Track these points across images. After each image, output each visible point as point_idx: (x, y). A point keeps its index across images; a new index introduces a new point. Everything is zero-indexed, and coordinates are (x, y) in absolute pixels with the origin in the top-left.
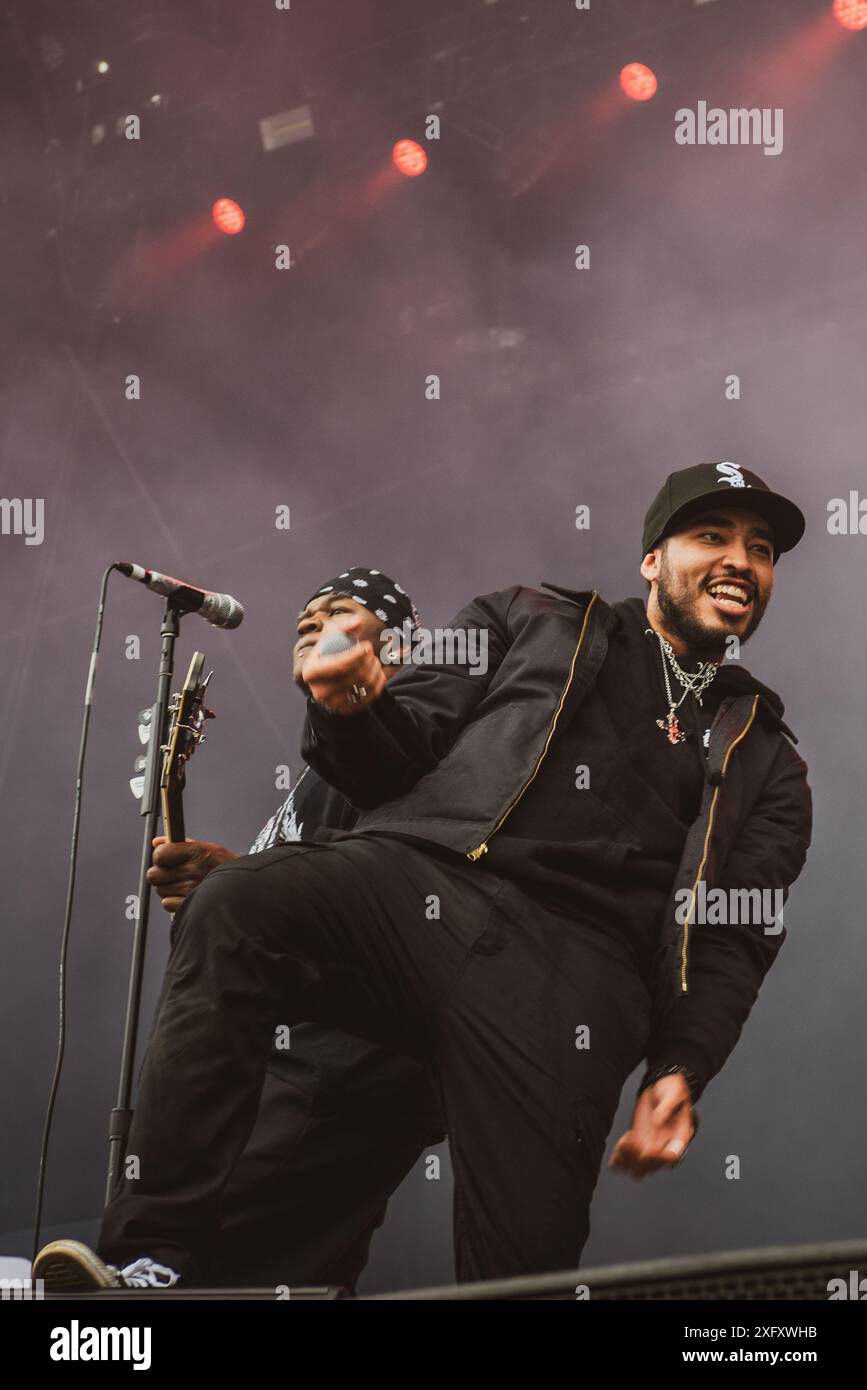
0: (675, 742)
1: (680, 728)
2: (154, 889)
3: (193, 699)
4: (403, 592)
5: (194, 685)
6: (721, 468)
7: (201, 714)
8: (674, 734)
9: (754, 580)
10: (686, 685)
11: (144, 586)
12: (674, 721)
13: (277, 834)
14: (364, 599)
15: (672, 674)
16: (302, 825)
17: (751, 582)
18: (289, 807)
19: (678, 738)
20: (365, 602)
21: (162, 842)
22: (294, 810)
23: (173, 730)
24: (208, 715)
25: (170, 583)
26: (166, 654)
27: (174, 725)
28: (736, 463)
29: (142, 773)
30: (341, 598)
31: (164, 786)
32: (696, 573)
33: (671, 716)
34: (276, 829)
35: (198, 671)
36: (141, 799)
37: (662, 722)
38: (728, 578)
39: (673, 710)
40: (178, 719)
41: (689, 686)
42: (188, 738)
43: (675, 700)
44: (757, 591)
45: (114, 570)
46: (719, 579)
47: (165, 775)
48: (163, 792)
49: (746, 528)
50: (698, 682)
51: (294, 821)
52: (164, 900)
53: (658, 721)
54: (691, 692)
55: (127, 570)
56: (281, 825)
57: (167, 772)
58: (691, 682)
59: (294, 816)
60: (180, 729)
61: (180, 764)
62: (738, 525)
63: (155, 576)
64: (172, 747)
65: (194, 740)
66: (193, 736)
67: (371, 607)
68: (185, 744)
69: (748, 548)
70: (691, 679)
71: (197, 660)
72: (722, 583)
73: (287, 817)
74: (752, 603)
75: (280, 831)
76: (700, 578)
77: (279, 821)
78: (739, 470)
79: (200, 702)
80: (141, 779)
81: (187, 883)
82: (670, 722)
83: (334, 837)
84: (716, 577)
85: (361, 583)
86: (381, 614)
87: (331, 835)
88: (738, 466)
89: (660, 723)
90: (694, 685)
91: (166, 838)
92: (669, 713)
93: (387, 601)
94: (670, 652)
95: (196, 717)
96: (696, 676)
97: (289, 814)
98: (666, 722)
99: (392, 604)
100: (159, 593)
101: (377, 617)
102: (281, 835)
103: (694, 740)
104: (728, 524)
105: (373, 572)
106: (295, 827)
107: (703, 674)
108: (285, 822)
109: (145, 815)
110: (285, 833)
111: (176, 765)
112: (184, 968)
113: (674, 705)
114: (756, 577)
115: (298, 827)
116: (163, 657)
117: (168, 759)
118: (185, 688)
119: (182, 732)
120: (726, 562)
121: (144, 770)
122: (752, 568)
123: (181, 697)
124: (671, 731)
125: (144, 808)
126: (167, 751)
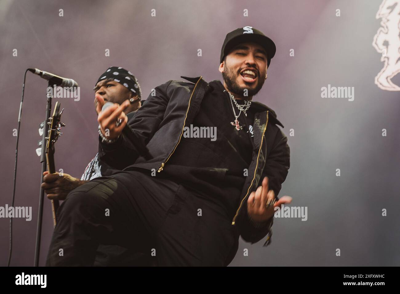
0: (238, 129)
1: (240, 125)
2: (45, 191)
3: (57, 119)
4: (131, 74)
5: (57, 114)
6: (245, 28)
7: (60, 125)
8: (238, 127)
9: (257, 68)
10: (240, 109)
11: (39, 77)
12: (237, 122)
13: (92, 169)
14: (118, 79)
15: (235, 106)
16: (101, 166)
17: (256, 69)
18: (96, 159)
19: (239, 128)
20: (119, 81)
21: (47, 173)
22: (98, 161)
23: (50, 131)
24: (62, 125)
25: (50, 75)
26: (48, 102)
27: (50, 130)
28: (251, 26)
29: (40, 146)
30: (110, 81)
31: (47, 153)
32: (236, 67)
33: (236, 121)
34: (91, 168)
35: (58, 109)
36: (40, 156)
37: (233, 123)
38: (248, 68)
39: (236, 119)
40: (51, 127)
41: (241, 109)
42: (55, 134)
43: (237, 115)
44: (259, 72)
45: (28, 71)
46: (244, 69)
47: (47, 148)
48: (47, 154)
49: (253, 49)
50: (245, 108)
51: (98, 165)
52: (48, 195)
53: (231, 123)
54: (242, 111)
55: (33, 71)
56: (93, 166)
57: (48, 147)
58: (242, 108)
59: (98, 163)
60: (52, 131)
61: (52, 144)
62: (250, 48)
63: (44, 73)
64: (49, 138)
65: (57, 135)
66: (57, 133)
67: (121, 83)
68: (54, 136)
69: (255, 57)
70: (242, 107)
71: (57, 104)
72: (247, 70)
73: (95, 163)
74: (257, 78)
75: (93, 168)
76: (238, 69)
77: (92, 165)
78: (252, 29)
79: (59, 120)
80: (40, 149)
81: (56, 188)
82: (236, 123)
83: (113, 173)
84: (243, 68)
85: (116, 73)
86: (126, 85)
87: (112, 172)
88: (251, 27)
89: (232, 123)
90: (243, 109)
91: (48, 172)
92: (235, 120)
93: (127, 79)
94: (233, 97)
95: (58, 126)
96: (244, 106)
97: (96, 162)
98: (234, 123)
99: (128, 80)
100: (46, 79)
101: (124, 86)
102: (93, 170)
103: (246, 129)
104: (246, 48)
105: (120, 68)
106: (98, 167)
107: (246, 104)
108: (95, 165)
109: (42, 162)
110: (95, 169)
111: (51, 144)
112: (62, 232)
113: (237, 117)
114: (258, 67)
115: (99, 167)
116: (47, 103)
117: (48, 142)
118: (53, 115)
119: (53, 132)
120: (246, 62)
121: (41, 145)
122: (256, 63)
123: (52, 119)
124: (237, 126)
125: (41, 160)
126: (47, 139)
